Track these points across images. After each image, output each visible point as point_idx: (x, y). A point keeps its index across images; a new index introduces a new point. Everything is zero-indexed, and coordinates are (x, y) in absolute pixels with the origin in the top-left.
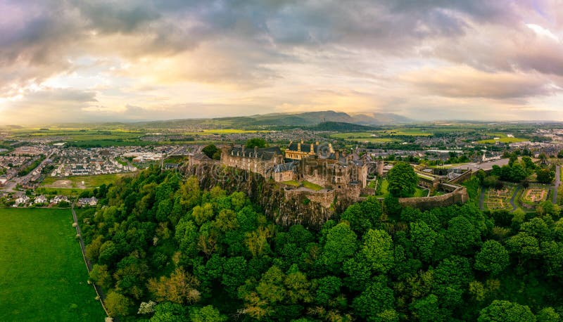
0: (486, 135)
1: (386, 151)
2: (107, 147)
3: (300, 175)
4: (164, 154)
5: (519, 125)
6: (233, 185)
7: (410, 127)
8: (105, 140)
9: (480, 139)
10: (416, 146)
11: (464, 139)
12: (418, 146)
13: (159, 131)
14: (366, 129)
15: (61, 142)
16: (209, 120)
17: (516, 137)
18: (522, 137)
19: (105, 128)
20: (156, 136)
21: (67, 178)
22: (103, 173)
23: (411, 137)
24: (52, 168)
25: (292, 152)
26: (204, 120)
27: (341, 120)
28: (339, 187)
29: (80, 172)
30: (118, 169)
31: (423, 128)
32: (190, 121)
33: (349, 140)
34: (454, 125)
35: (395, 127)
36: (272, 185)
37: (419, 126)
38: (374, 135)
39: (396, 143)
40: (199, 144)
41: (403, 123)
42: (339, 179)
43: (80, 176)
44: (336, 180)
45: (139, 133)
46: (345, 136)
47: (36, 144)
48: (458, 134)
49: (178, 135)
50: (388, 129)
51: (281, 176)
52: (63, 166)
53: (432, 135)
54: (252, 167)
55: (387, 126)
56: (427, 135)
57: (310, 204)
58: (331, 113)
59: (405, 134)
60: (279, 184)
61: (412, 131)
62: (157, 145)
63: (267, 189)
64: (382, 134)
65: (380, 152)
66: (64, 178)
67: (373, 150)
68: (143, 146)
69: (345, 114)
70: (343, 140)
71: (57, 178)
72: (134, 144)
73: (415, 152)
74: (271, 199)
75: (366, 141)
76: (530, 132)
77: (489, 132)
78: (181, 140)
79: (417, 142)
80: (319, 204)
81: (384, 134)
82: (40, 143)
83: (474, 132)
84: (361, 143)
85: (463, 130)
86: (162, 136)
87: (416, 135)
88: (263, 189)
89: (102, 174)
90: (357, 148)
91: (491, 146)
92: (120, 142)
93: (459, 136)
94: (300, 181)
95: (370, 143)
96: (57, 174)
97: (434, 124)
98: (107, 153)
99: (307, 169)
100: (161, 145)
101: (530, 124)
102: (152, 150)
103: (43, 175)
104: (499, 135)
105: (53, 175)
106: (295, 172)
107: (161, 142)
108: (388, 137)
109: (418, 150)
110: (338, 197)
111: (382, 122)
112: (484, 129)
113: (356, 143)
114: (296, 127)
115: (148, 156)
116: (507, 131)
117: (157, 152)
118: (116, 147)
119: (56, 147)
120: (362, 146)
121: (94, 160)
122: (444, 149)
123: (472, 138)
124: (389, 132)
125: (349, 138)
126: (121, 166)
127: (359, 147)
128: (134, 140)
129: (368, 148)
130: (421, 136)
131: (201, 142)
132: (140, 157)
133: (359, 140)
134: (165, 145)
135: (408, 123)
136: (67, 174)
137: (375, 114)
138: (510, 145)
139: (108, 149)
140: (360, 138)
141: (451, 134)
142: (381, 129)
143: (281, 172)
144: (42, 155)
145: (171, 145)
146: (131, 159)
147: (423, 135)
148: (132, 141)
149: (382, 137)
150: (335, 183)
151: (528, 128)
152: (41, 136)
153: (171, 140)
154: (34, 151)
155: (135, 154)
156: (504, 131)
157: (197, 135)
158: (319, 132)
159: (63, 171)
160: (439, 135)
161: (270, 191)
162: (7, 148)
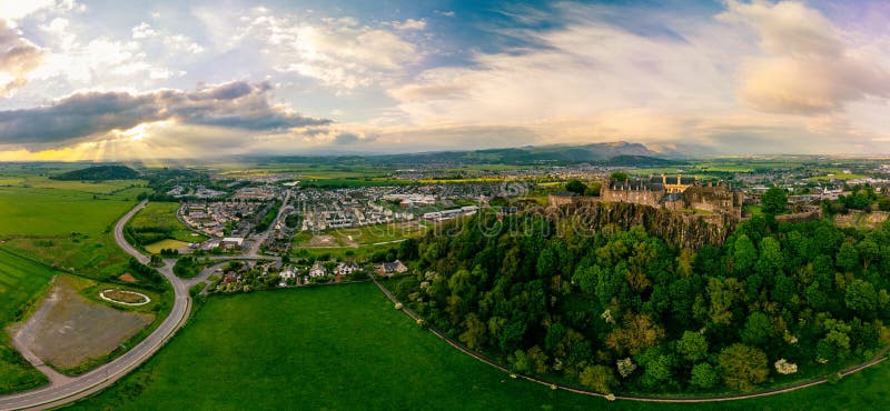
0: (817, 172)
2: (357, 188)
7: (723, 162)
8: (348, 179)
9: (812, 176)
10: (738, 184)
11: (792, 175)
12: (741, 184)
14: (670, 163)
15: (292, 181)
16: (472, 153)
17: (853, 173)
18: (861, 173)
22: (371, 223)
23: (728, 173)
26: (464, 153)
27: (635, 153)
29: (339, 223)
31: (739, 163)
35: (703, 162)
36: (667, 215)
45: (387, 169)
47: (260, 184)
48: (784, 170)
50: (697, 164)
53: (753, 170)
54: (641, 199)
55: (693, 160)
56: (747, 171)
58: (624, 144)
59: (720, 170)
60: (674, 213)
61: (727, 166)
62: (420, 185)
63: (663, 219)
64: (690, 170)
68: (402, 187)
71: (311, 234)
72: (389, 184)
74: (670, 228)
76: (871, 168)
77: (821, 167)
79: (738, 179)
80: (716, 225)
81: (695, 170)
82: (265, 183)
83: (803, 168)
86: (418, 173)
87: (733, 171)
92: (369, 181)
98: (361, 195)
99: (695, 196)
100: (424, 185)
102: (416, 191)
103: (292, 229)
104: (834, 171)
105: (304, 228)
108: (700, 173)
111: (687, 154)
112: (814, 164)
115: (417, 199)
116: (843, 167)
117: (425, 194)
121: (349, 206)
123: (802, 175)
124: (699, 167)
128: (386, 179)
130: (740, 172)
132: (407, 200)
138: (848, 182)
139: (360, 191)
141: (775, 169)
142: (688, 164)
143: (674, 201)
144: (274, 200)
146: (397, 203)
148: (383, 179)
154: (263, 194)
155: (398, 196)
156: (839, 166)
160: (761, 171)
161: (667, 221)
162: (225, 190)
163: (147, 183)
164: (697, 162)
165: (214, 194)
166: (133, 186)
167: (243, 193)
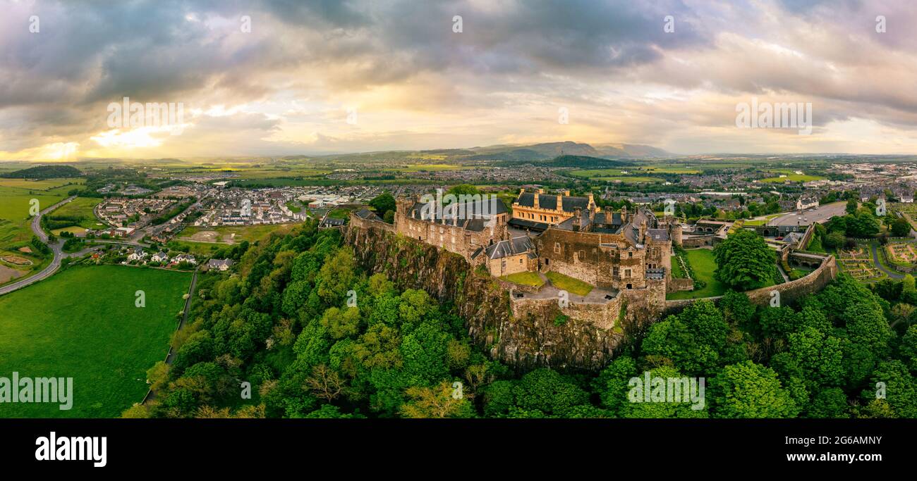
0: (768, 172)
1: (647, 196)
2: (281, 187)
3: (543, 260)
4: (352, 197)
5: (805, 159)
6: (411, 272)
8: (281, 178)
9: (763, 177)
10: (684, 187)
11: (743, 177)
12: (687, 187)
13: (353, 166)
14: (615, 164)
15: (224, 180)
16: (416, 153)
17: (807, 174)
18: (815, 174)
19: (285, 163)
20: (347, 172)
21: (216, 228)
22: (264, 222)
23: (675, 176)
24: (200, 215)
25: (525, 208)
26: (409, 153)
27: (583, 153)
28: (629, 286)
29: (233, 221)
30: (285, 216)
31: (687, 163)
32: (393, 153)
33: (595, 179)
34: (725, 159)
35: (651, 163)
36: (485, 281)
37: (681, 161)
38: (626, 173)
39: (658, 183)
40: (400, 184)
41: (660, 158)
42: (628, 272)
43: (232, 226)
44: (622, 274)
45: (327, 169)
46: (590, 173)
47: (191, 183)
48: (734, 171)
49: (375, 172)
50: (643, 165)
51: (503, 265)
52: (214, 212)
53: (701, 172)
54: (447, 241)
55: (640, 161)
56: (695, 172)
57: (569, 324)
58: (570, 144)
59: (666, 172)
60: (498, 280)
61: (673, 167)
62: (345, 184)
63: (473, 289)
64: (635, 171)
65: (639, 196)
66: (210, 228)
67: (630, 193)
68: (327, 186)
69: (587, 145)
70: (587, 179)
71: (201, 228)
72: (317, 183)
73: (685, 195)
74: (483, 310)
75: (618, 181)
76: (823, 168)
77: (771, 168)
78: (378, 178)
79: (685, 182)
80: (589, 324)
81: (639, 172)
82: (195, 182)
83: (753, 169)
84: (611, 184)
85: (738, 166)
86: (354, 172)
87: (680, 172)
88: (465, 286)
89: (262, 223)
90: (606, 190)
91: (781, 186)
92: (299, 181)
93: (736, 174)
94: (543, 272)
95: (622, 184)
96: (204, 222)
97: (700, 159)
98: (279, 195)
99: (558, 249)
100: (350, 185)
101: (820, 158)
102: (337, 191)
103: (185, 224)
104: (786, 172)
105: (197, 224)
106: (532, 256)
107: (352, 180)
108: (644, 175)
109: (687, 192)
110: (630, 307)
111: (632, 156)
112: (764, 164)
113: (605, 183)
114: (526, 162)
115: (330, 200)
116: (795, 167)
117: (343, 194)
118: (292, 187)
119: (215, 187)
120: (613, 187)
121: (258, 205)
122: (722, 190)
123: (753, 176)
124: (645, 169)
125: (596, 176)
126: (290, 213)
127: (610, 189)
128: (317, 179)
129: (622, 190)
130: (687, 174)
131: (404, 181)
132: (319, 201)
133: (609, 180)
134: (357, 184)
135: (666, 158)
136: (215, 224)
137: (625, 146)
138: (804, 185)
139: (282, 190)
140: (609, 176)
141: (725, 170)
142: (634, 165)
143: (503, 256)
144: (191, 198)
145: (364, 184)
146: (306, 203)
147: (689, 172)
148: (315, 179)
149: (637, 175)
150: (619, 280)
151: (819, 162)
152: (201, 172)
153: (365, 179)
154: (185, 192)
155: (313, 197)
156: (790, 167)
157: (398, 172)
158: (556, 169)
159: (212, 219)
160: (710, 173)
161: (480, 294)
162: (152, 188)
163: (84, 181)
164: (644, 163)
165: (139, 191)
166: (70, 184)
167: (171, 191)
